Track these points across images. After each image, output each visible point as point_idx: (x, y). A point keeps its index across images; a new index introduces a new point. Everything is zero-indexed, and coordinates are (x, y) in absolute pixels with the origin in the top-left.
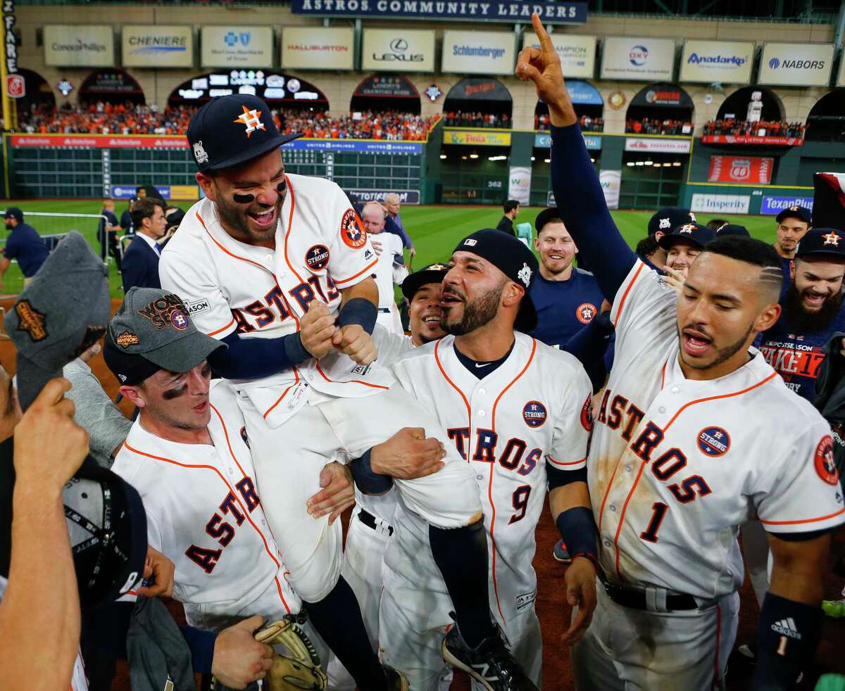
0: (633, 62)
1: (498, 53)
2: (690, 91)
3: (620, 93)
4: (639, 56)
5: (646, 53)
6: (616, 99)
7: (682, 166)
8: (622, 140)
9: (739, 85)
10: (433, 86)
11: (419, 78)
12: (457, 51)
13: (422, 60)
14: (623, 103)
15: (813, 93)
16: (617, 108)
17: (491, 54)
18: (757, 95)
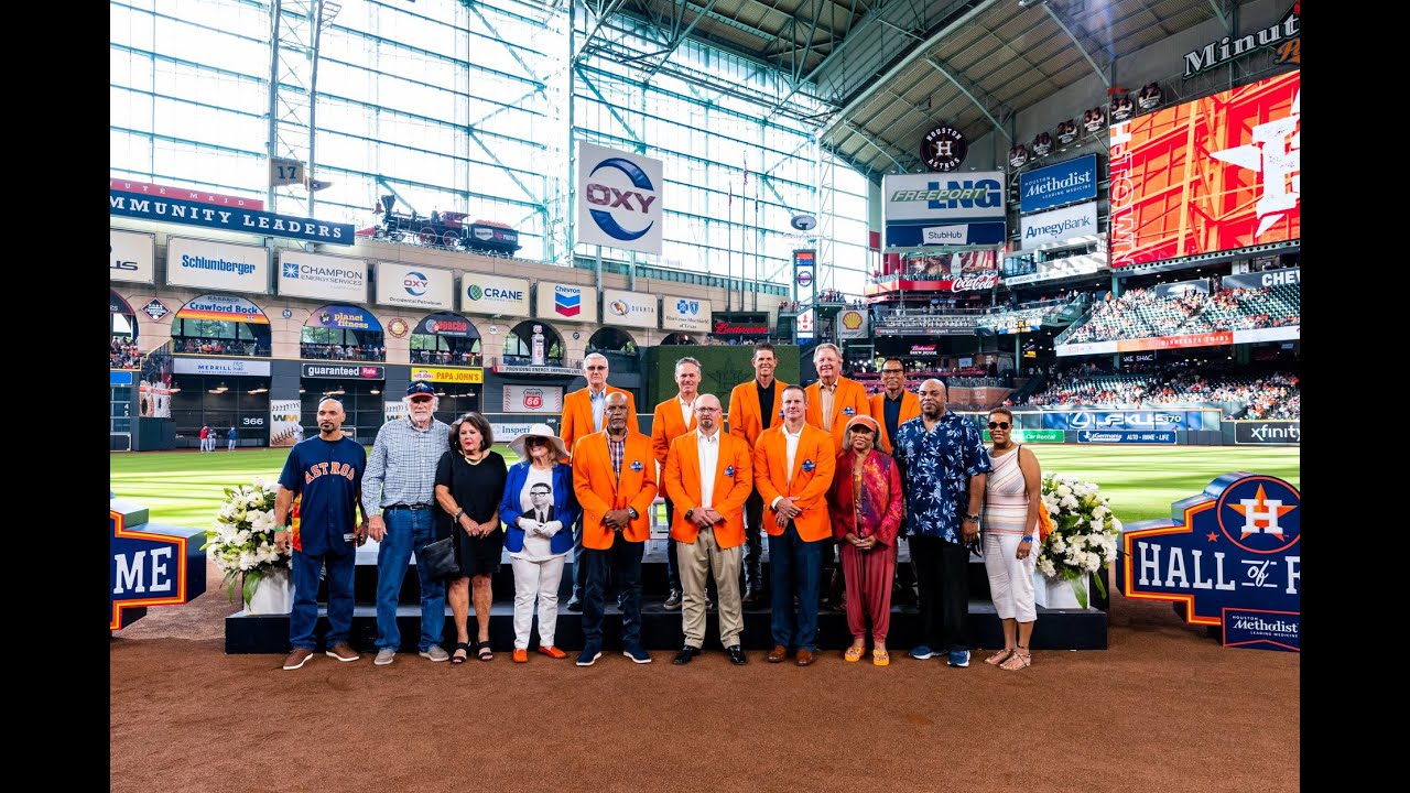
0: (409, 290)
1: (245, 269)
2: (475, 322)
3: (400, 321)
4: (416, 284)
5: (424, 282)
6: (397, 327)
7: (476, 395)
8: (408, 369)
9: (521, 318)
10: (155, 302)
11: (132, 292)
12: (187, 262)
13: (136, 268)
14: (406, 331)
15: (587, 328)
16: (398, 336)
17: (236, 269)
18: (538, 328)
